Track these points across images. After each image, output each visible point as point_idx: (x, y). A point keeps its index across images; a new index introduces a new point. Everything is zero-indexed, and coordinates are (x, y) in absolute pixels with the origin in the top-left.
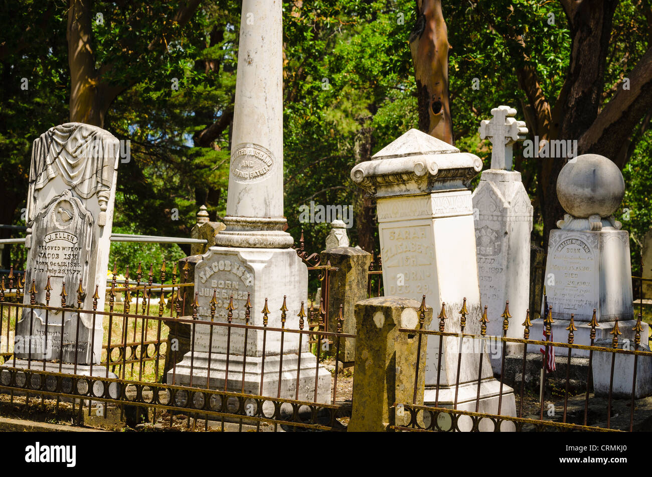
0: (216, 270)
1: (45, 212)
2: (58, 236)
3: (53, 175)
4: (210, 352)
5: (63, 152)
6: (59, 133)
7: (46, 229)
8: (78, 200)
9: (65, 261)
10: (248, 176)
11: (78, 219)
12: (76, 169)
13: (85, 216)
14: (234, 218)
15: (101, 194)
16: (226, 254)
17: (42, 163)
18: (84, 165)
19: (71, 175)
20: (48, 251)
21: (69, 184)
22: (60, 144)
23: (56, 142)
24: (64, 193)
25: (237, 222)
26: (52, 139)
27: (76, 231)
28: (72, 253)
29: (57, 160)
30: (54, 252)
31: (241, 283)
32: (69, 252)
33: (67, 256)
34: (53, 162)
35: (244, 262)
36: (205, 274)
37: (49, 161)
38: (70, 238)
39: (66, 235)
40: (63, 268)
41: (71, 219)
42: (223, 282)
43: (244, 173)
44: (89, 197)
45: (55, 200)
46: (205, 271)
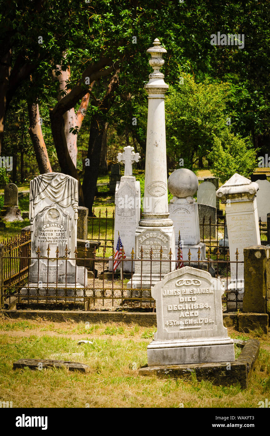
0: (148, 237)
1: (42, 214)
2: (51, 225)
3: (44, 197)
4: (141, 273)
5: (49, 186)
6: (46, 177)
7: (43, 222)
8: (61, 208)
9: (57, 236)
10: (159, 195)
11: (62, 218)
12: (57, 194)
13: (67, 215)
14: (154, 214)
15: (74, 205)
16: (153, 230)
17: (37, 191)
18: (62, 192)
19: (56, 197)
20: (45, 233)
21: (54, 201)
22: (46, 183)
23: (44, 181)
24: (52, 205)
25: (155, 215)
26: (42, 180)
27: (62, 223)
28: (61, 233)
29: (46, 190)
30: (49, 232)
31: (162, 242)
32: (59, 232)
33: (58, 234)
34: (43, 191)
35: (163, 233)
36: (142, 239)
37: (40, 190)
38: (59, 226)
39: (56, 225)
40: (56, 240)
41: (59, 217)
42: (152, 242)
43: (157, 194)
44: (66, 206)
45: (48, 209)
46: (142, 238)
